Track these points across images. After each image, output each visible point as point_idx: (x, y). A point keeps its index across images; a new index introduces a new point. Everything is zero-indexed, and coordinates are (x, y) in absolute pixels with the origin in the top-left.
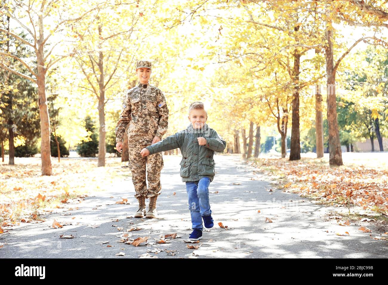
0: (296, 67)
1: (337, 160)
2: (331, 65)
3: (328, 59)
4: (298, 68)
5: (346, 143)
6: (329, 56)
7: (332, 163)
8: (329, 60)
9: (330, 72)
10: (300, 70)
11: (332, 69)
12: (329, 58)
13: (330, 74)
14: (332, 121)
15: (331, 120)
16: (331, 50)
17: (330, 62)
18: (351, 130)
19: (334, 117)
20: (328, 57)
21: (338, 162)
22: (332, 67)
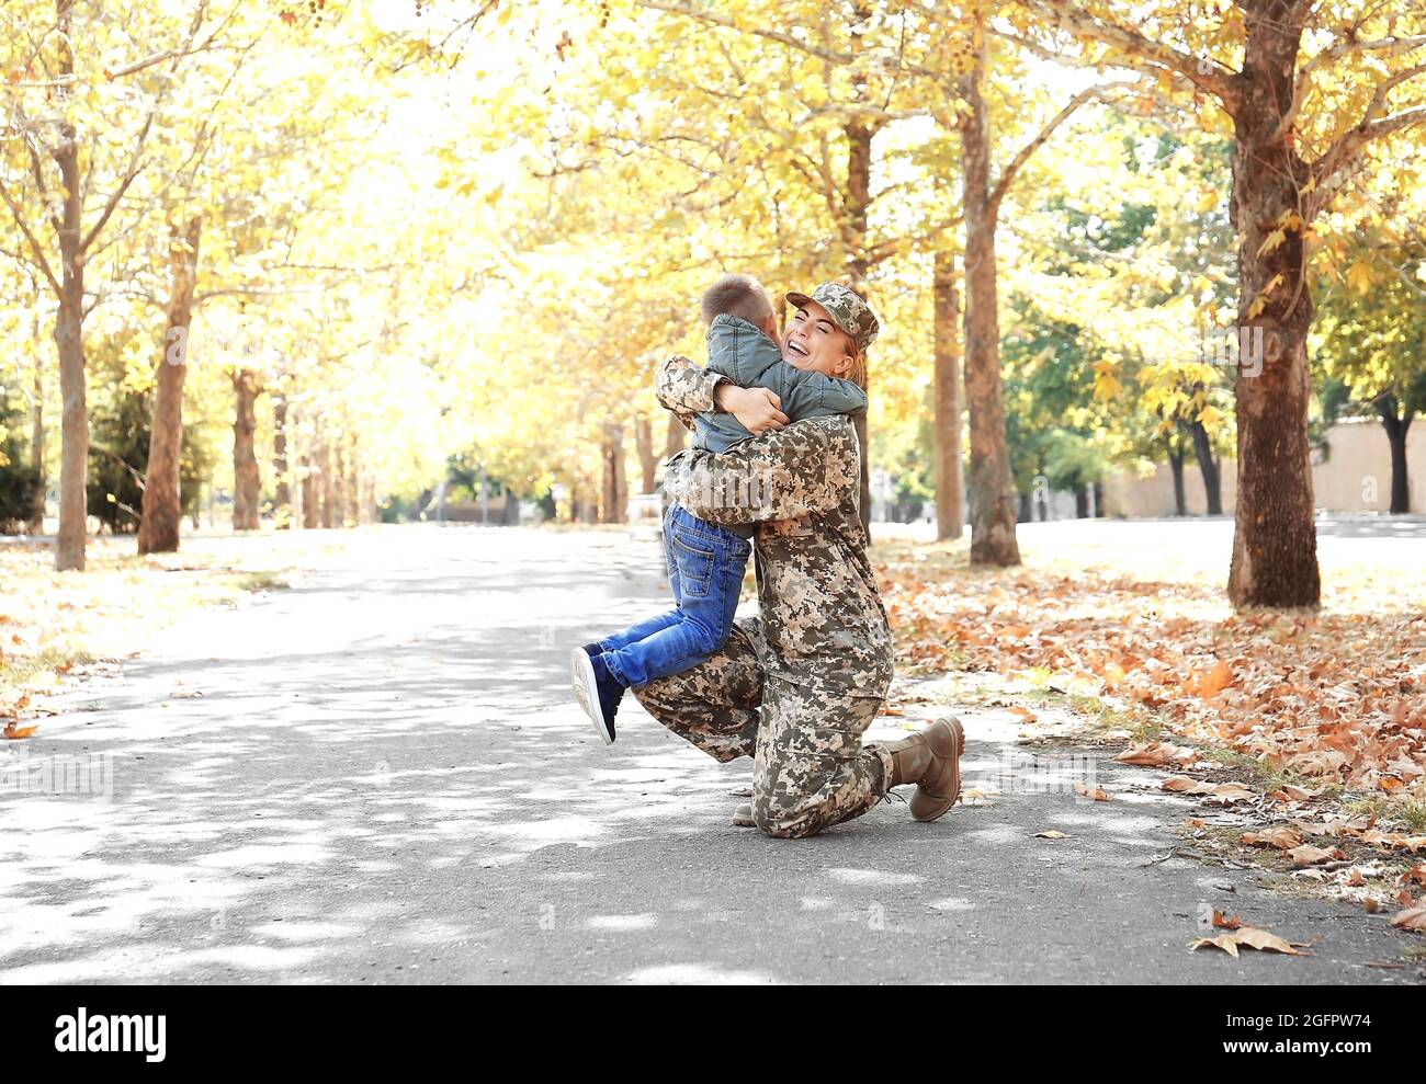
0: (858, 178)
1: (1000, 545)
2: (980, 187)
3: (968, 162)
4: (865, 183)
5: (1071, 481)
6: (975, 152)
7: (981, 556)
8: (973, 167)
9: (974, 211)
10: (872, 191)
11: (983, 202)
12: (975, 157)
13: (979, 218)
14: (981, 400)
15: (979, 395)
16: (980, 128)
17: (977, 173)
18: (1093, 426)
19: (988, 383)
20: (969, 154)
21: (1004, 553)
22: (986, 192)
